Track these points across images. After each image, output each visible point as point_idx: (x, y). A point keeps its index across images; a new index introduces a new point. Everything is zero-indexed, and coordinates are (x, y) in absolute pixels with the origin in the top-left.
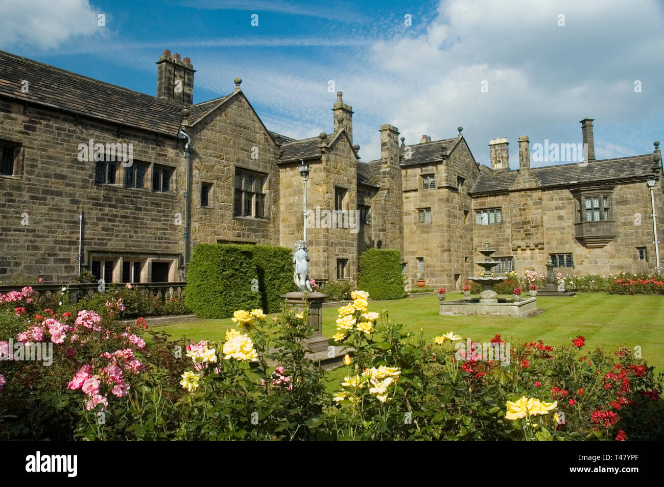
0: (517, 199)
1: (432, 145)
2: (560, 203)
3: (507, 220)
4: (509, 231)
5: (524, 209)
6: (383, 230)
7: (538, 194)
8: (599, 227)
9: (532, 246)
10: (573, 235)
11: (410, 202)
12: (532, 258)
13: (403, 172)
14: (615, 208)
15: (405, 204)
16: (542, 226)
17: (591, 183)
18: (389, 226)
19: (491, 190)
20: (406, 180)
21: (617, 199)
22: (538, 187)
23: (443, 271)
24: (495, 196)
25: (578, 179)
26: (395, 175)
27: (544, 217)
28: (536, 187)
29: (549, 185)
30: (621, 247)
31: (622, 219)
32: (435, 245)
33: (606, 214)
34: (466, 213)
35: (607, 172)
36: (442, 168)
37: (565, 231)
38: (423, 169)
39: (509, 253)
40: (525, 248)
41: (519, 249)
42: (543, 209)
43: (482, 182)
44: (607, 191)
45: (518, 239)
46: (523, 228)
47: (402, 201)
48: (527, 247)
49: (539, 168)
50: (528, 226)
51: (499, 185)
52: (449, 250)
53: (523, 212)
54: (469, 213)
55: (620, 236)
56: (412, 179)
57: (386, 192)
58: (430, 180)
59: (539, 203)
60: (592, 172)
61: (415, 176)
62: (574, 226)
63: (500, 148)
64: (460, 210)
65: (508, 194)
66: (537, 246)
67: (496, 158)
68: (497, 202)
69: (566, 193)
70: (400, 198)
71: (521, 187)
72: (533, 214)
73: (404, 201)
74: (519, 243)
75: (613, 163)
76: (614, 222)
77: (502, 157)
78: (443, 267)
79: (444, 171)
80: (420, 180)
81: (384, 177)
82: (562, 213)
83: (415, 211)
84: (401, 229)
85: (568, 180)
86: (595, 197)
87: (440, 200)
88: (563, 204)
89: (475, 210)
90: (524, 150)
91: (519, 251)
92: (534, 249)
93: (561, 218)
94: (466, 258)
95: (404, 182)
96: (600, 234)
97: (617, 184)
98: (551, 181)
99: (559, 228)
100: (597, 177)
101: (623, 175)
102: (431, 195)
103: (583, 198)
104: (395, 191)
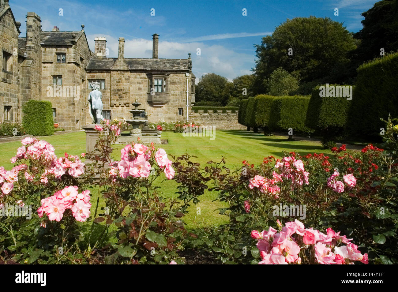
0: (115, 76)
1: (63, 34)
2: (140, 80)
3: (108, 88)
4: (109, 95)
5: (119, 82)
6: (29, 88)
7: (128, 74)
8: (161, 96)
9: (123, 105)
10: (146, 99)
11: (47, 70)
12: (122, 111)
13: (43, 49)
14: (169, 86)
15: (43, 72)
16: (129, 93)
17: (158, 71)
18: (32, 85)
19: (99, 68)
20: (45, 55)
21: (170, 81)
22: (128, 69)
23: (70, 117)
24: (102, 72)
25: (151, 68)
26: (37, 50)
27: (131, 88)
28: (127, 69)
29: (134, 69)
30: (171, 108)
31: (172, 92)
32: (64, 101)
33: (164, 89)
34: (83, 81)
35: (166, 66)
36: (71, 50)
37: (142, 97)
38: (58, 49)
39: (109, 108)
40: (118, 105)
41: (115, 106)
42: (130, 83)
43: (93, 63)
44: (166, 76)
45: (114, 100)
46: (118, 93)
47: (41, 69)
48: (120, 105)
49: (128, 58)
50: (120, 93)
51: (104, 66)
52: (74, 104)
53: (118, 84)
54: (85, 81)
55: (171, 101)
56: (49, 54)
57: (31, 61)
58: (62, 57)
59: (129, 79)
60: (158, 64)
61: (52, 53)
62: (147, 95)
63: (101, 43)
64: (80, 79)
65: (110, 72)
66: (125, 105)
67: (98, 49)
68: (103, 76)
69: (144, 75)
70: (40, 67)
71: (118, 68)
72: (124, 86)
73: (43, 69)
74: (115, 102)
75: (168, 61)
76: (168, 93)
77: (102, 49)
78: (69, 115)
79: (73, 52)
80: (55, 56)
81: (29, 51)
82: (141, 86)
83: (50, 77)
84: (40, 88)
85: (145, 67)
86: (160, 79)
87: (69, 71)
88: (142, 81)
89: (88, 80)
90: (122, 46)
91: (115, 107)
92: (124, 106)
93: (140, 89)
94: (82, 110)
95: (43, 56)
96: (161, 100)
97: (171, 73)
98: (136, 67)
99: (138, 95)
100: (161, 67)
101: (174, 69)
102: (63, 67)
103: (153, 79)
104: (37, 62)
